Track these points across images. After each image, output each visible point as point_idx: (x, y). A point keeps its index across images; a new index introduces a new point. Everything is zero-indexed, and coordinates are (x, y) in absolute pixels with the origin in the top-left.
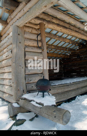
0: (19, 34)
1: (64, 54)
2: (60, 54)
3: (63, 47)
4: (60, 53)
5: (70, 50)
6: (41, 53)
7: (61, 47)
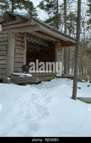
0: (13, 38)
1: (34, 49)
2: (31, 49)
3: (35, 44)
4: (31, 47)
5: (41, 46)
6: (23, 50)
7: (33, 43)
